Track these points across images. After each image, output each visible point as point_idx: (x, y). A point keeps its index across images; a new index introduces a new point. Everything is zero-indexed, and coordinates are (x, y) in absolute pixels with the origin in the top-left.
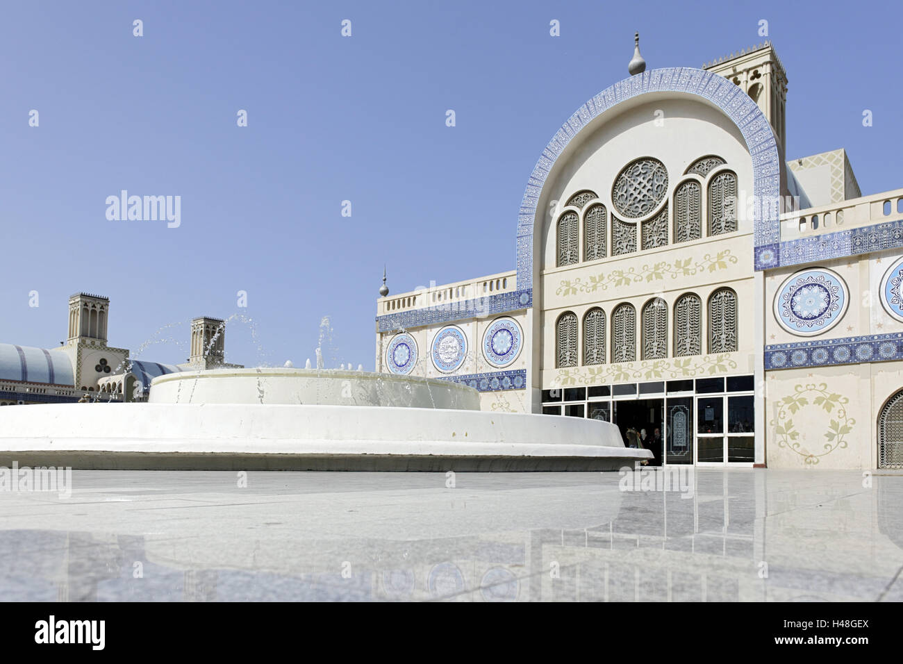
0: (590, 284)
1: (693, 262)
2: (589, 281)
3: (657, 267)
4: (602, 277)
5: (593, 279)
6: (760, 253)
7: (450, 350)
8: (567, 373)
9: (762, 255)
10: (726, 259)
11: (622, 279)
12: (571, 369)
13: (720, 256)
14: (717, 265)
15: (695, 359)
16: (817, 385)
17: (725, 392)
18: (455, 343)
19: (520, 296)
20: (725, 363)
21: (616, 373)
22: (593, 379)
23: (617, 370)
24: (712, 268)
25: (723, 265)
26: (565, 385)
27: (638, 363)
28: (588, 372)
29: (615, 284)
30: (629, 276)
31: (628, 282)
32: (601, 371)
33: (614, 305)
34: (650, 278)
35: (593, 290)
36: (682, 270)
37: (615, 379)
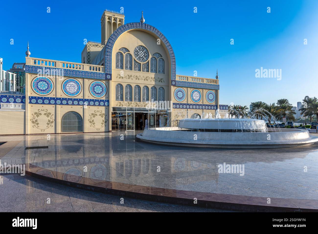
2: (127, 76)
3: (146, 77)
4: (131, 76)
5: (128, 76)
6: (172, 82)
8: (120, 103)
10: (162, 80)
11: (137, 78)
12: (122, 102)
14: (160, 81)
18: (75, 85)
19: (107, 75)
21: (136, 104)
22: (129, 106)
27: (142, 103)
28: (127, 103)
29: (135, 79)
30: (139, 78)
31: (139, 79)
32: (131, 103)
33: (135, 85)
34: (145, 80)
35: (128, 79)
36: (153, 80)
37: (136, 106)
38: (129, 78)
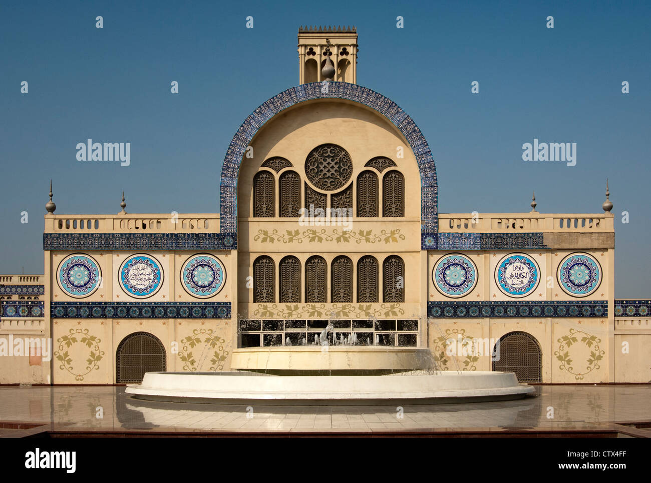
0: (287, 237)
1: (373, 233)
2: (286, 234)
3: (344, 233)
4: (297, 233)
5: (289, 233)
6: (425, 238)
7: (142, 276)
8: (265, 308)
9: (426, 240)
10: (397, 236)
11: (314, 236)
12: (270, 305)
13: (393, 233)
14: (390, 239)
15: (374, 305)
16: (459, 330)
17: (396, 331)
18: (149, 270)
19: (224, 238)
20: (396, 310)
21: (311, 311)
22: (290, 314)
23: (311, 309)
24: (387, 240)
25: (395, 240)
26: (264, 317)
27: (329, 305)
28: (285, 308)
29: (310, 239)
30: (322, 236)
31: (320, 240)
32: (296, 308)
33: (308, 256)
34: (338, 240)
35: (289, 242)
36: (364, 238)
37: (310, 316)
38: (291, 240)
